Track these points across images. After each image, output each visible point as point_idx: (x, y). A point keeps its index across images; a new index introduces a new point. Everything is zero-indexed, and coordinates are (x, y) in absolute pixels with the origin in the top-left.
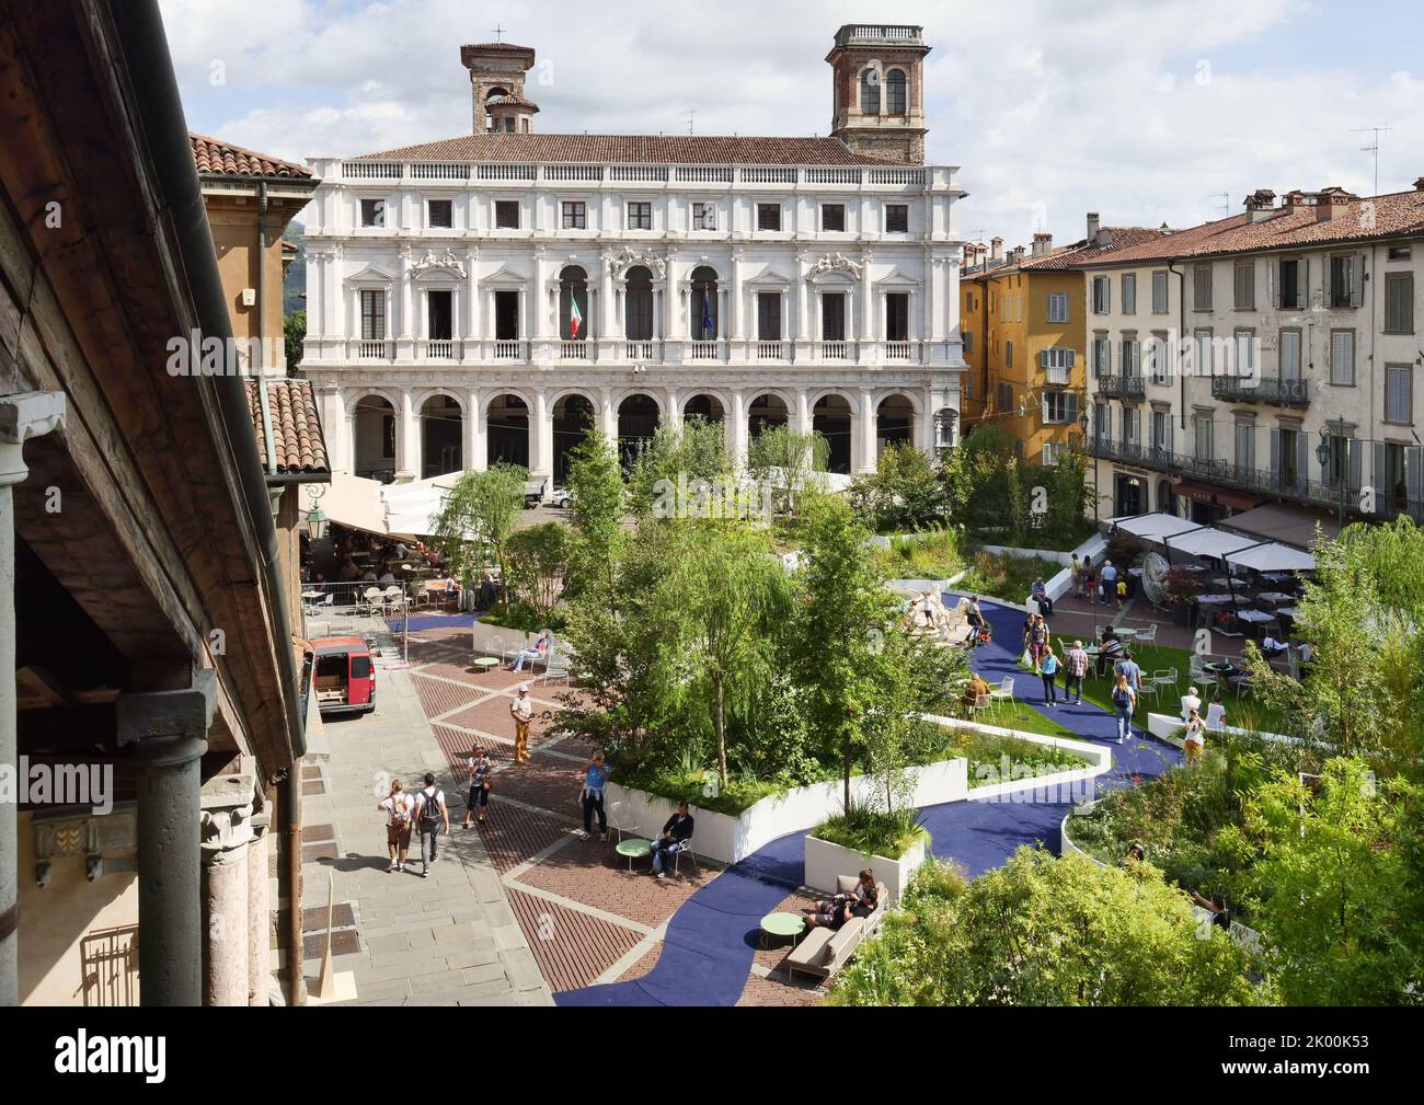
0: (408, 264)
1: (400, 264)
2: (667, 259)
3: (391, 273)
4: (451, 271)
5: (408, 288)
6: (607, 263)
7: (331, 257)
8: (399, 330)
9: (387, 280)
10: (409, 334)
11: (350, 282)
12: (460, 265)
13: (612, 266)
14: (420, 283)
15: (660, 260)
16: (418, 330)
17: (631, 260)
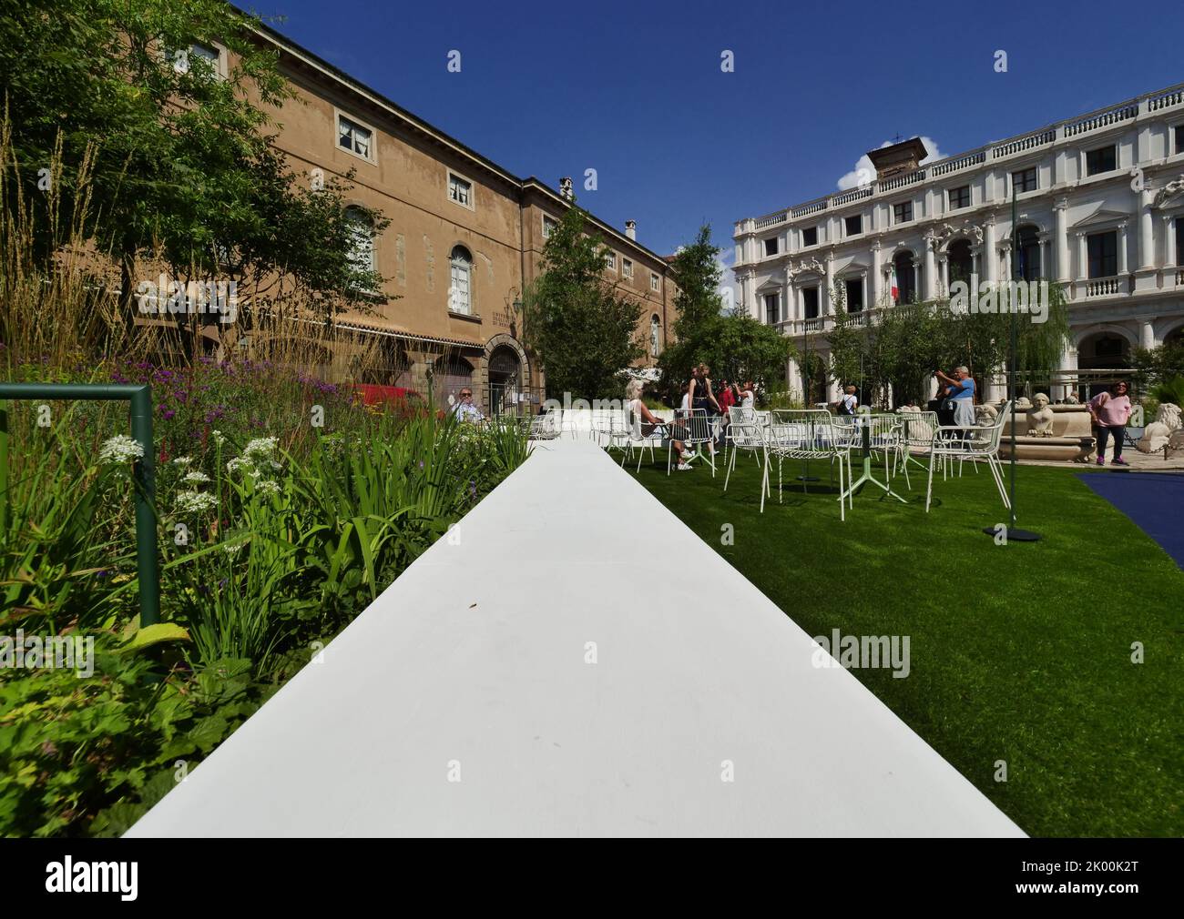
0: (790, 274)
1: (786, 273)
2: (984, 226)
3: (781, 281)
4: (815, 272)
5: (790, 288)
6: (929, 241)
7: (747, 278)
8: (786, 316)
9: (779, 286)
10: (791, 317)
11: (759, 290)
12: (821, 267)
13: (933, 243)
14: (798, 284)
15: (977, 228)
16: (797, 314)
17: (949, 234)
